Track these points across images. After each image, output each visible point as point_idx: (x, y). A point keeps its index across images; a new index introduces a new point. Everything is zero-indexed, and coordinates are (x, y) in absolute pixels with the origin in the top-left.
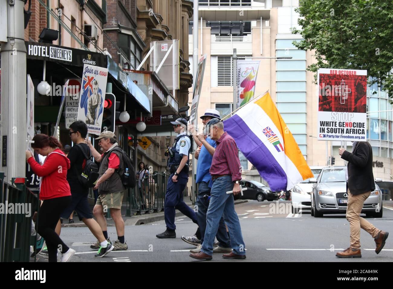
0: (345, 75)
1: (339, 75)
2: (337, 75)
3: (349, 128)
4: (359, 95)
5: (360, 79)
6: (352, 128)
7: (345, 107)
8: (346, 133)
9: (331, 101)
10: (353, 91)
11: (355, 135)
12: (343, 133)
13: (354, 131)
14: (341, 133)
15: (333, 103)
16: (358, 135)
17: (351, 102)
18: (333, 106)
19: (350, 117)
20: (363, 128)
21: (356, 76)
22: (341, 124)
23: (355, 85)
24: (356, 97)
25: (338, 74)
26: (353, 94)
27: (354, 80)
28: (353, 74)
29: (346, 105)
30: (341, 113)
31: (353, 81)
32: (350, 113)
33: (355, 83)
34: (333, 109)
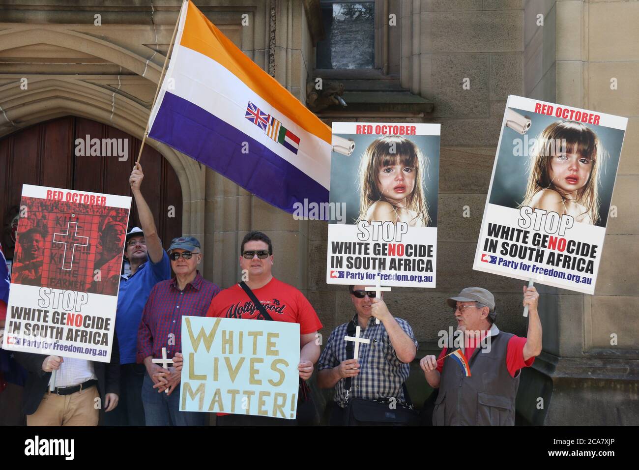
0: (80, 204)
1: (67, 203)
2: (63, 203)
3: (74, 328)
4: (105, 253)
5: (112, 217)
6: (82, 328)
7: (72, 279)
8: (67, 339)
9: (41, 263)
10: (95, 242)
11: (85, 346)
12: (61, 338)
13: (84, 337)
14: (57, 338)
15: (45, 267)
16: (92, 346)
17: (86, 268)
18: (45, 274)
19: (79, 302)
20: (106, 332)
21: (105, 207)
22: (58, 317)
23: (100, 229)
24: (99, 257)
25: (64, 199)
26: (93, 249)
27: (100, 216)
28: (99, 202)
29: (74, 273)
30: (61, 291)
31: (97, 220)
32: (81, 294)
33: (100, 224)
34: (43, 281)
